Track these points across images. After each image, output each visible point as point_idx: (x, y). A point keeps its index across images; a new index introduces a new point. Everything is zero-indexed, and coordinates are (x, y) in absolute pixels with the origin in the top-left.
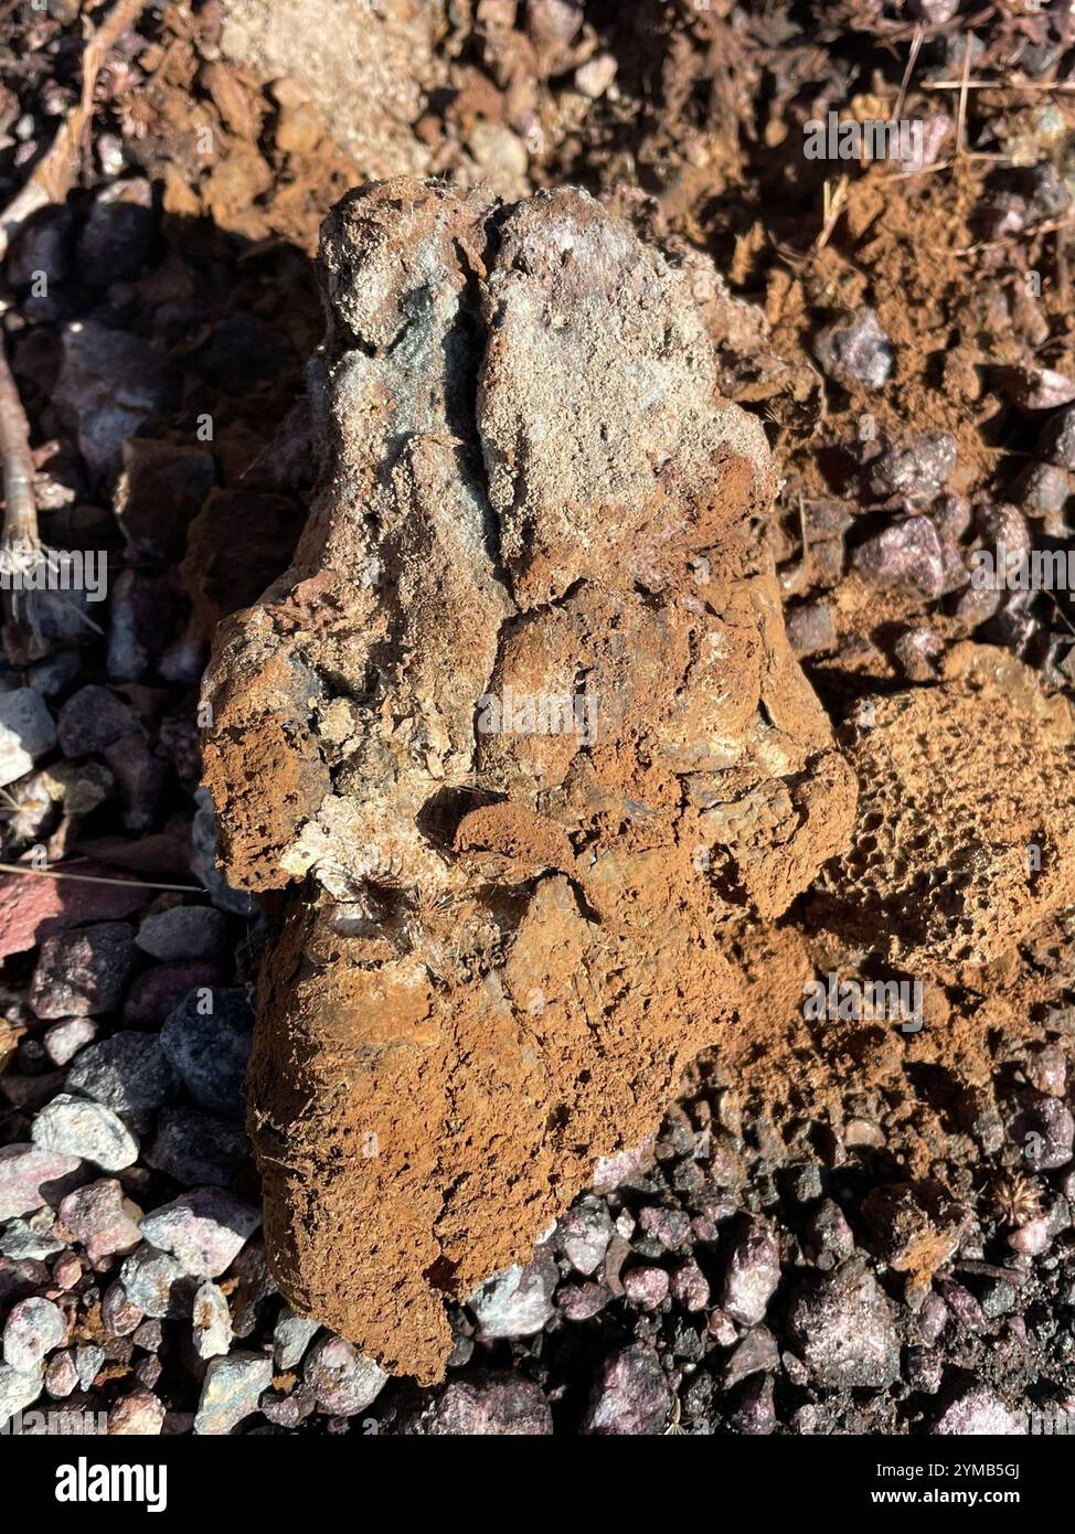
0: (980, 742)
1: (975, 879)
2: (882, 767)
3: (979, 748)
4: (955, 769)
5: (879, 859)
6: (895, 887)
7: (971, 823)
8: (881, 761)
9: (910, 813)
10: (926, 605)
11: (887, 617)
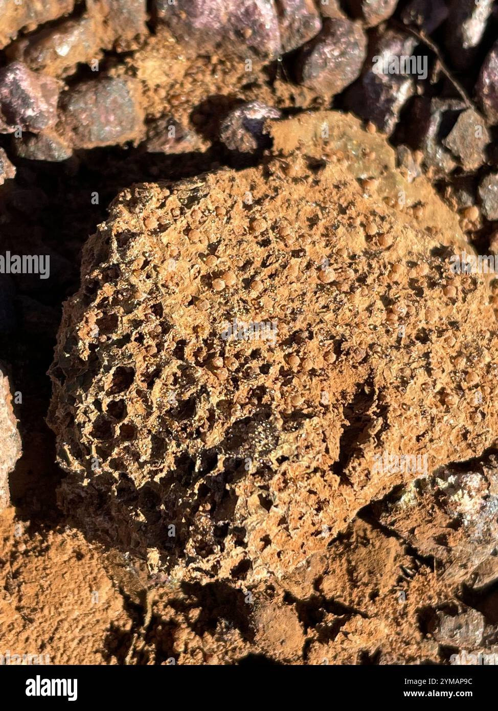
0: (296, 254)
1: (252, 467)
2: (142, 296)
3: (294, 261)
4: (254, 294)
5: (130, 432)
6: (153, 474)
7: (262, 380)
8: (143, 287)
9: (174, 366)
10: (265, 69)
11: (213, 89)
